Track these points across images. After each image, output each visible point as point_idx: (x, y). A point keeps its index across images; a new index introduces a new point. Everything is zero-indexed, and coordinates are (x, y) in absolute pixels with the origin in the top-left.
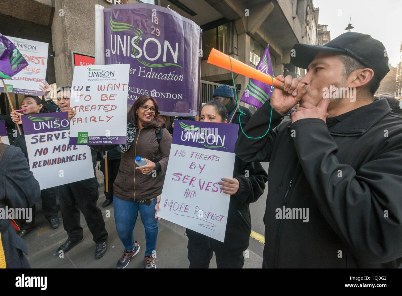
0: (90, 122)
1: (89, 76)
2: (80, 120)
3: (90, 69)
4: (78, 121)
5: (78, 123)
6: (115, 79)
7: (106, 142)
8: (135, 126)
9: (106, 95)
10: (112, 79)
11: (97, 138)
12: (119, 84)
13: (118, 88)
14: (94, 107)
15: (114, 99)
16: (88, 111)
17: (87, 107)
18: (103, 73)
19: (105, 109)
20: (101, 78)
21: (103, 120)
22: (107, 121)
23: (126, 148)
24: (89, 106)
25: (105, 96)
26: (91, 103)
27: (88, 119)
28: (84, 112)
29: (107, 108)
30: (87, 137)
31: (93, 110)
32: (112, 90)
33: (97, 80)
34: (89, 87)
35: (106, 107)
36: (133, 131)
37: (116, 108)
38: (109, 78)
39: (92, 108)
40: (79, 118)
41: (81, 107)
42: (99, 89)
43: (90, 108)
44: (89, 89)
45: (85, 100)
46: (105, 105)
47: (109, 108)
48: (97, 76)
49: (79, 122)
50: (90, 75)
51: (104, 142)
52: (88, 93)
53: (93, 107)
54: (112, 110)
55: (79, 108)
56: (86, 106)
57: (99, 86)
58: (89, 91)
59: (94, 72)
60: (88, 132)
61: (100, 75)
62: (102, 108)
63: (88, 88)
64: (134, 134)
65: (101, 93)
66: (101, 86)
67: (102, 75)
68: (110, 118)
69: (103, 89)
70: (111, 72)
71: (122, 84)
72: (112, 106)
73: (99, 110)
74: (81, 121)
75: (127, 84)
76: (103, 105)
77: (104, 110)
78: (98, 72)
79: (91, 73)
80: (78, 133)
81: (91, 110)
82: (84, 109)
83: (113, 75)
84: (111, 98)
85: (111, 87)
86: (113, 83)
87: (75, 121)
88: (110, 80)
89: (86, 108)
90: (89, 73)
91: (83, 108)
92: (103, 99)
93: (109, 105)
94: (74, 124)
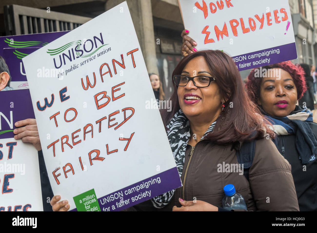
0: (91, 164)
1: (56, 68)
2: (68, 168)
3: (51, 52)
4: (65, 173)
5: (66, 177)
6: (109, 49)
7: (138, 197)
8: (182, 139)
9: (104, 93)
10: (102, 53)
11: (116, 196)
12: (122, 56)
13: (123, 66)
14: (89, 128)
15: (123, 95)
16: (80, 141)
17: (75, 135)
18: (81, 48)
19: (112, 123)
20: (81, 60)
21: (116, 151)
22: (125, 149)
23: (163, 198)
24: (79, 130)
25: (102, 95)
26: (80, 124)
27: (85, 160)
28: (72, 147)
29: (114, 119)
30: (94, 200)
31: (89, 135)
32: (111, 76)
33: (75, 67)
34: (65, 90)
35: (111, 118)
36: (178, 153)
37: (133, 110)
38: (96, 54)
39: (85, 133)
40: (66, 165)
41: (65, 140)
42: (86, 86)
43: (81, 134)
44: (67, 94)
45: (67, 121)
46: (110, 116)
47: (119, 118)
48: (71, 60)
49: (67, 174)
50: (58, 65)
51: (133, 199)
52: (67, 104)
53: (87, 131)
54: (126, 120)
55: (60, 142)
56: (73, 134)
57: (82, 79)
58: (68, 97)
59: (64, 54)
60: (93, 190)
61: (76, 56)
62: (105, 123)
63: (64, 94)
64: (181, 160)
65: (92, 92)
66: (87, 78)
67: (81, 53)
68: (129, 140)
69: (92, 82)
70: (95, 37)
71: (128, 54)
72: (124, 110)
73: (100, 131)
74: (71, 171)
75: (137, 50)
76: (105, 118)
77: (110, 126)
78: (70, 48)
79: (57, 57)
80: (74, 198)
81: (84, 139)
82: (70, 142)
83: (102, 42)
84: (116, 94)
85: (108, 70)
86: (107, 58)
87: (59, 175)
88: (99, 55)
89: (73, 138)
90: (54, 59)
91: (67, 140)
92: (100, 103)
93: (117, 113)
94: (59, 183)
